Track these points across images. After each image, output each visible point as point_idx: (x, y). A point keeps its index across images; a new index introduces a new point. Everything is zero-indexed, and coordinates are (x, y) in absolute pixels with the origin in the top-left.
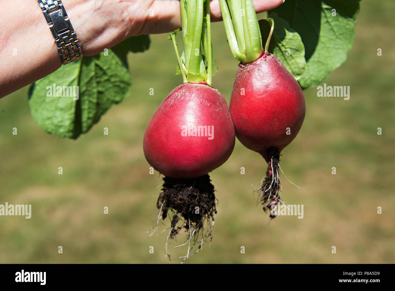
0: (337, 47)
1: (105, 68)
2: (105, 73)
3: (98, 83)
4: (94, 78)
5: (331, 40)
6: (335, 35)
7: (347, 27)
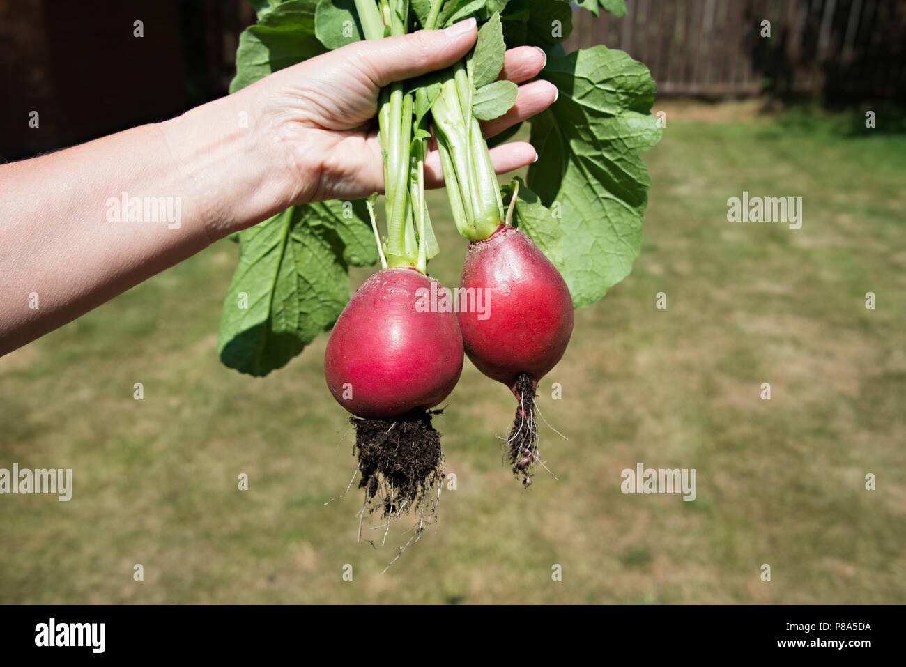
0: (618, 253)
1: (312, 281)
2: (311, 288)
3: (301, 300)
4: (296, 294)
5: (612, 242)
6: (617, 236)
7: (633, 225)
